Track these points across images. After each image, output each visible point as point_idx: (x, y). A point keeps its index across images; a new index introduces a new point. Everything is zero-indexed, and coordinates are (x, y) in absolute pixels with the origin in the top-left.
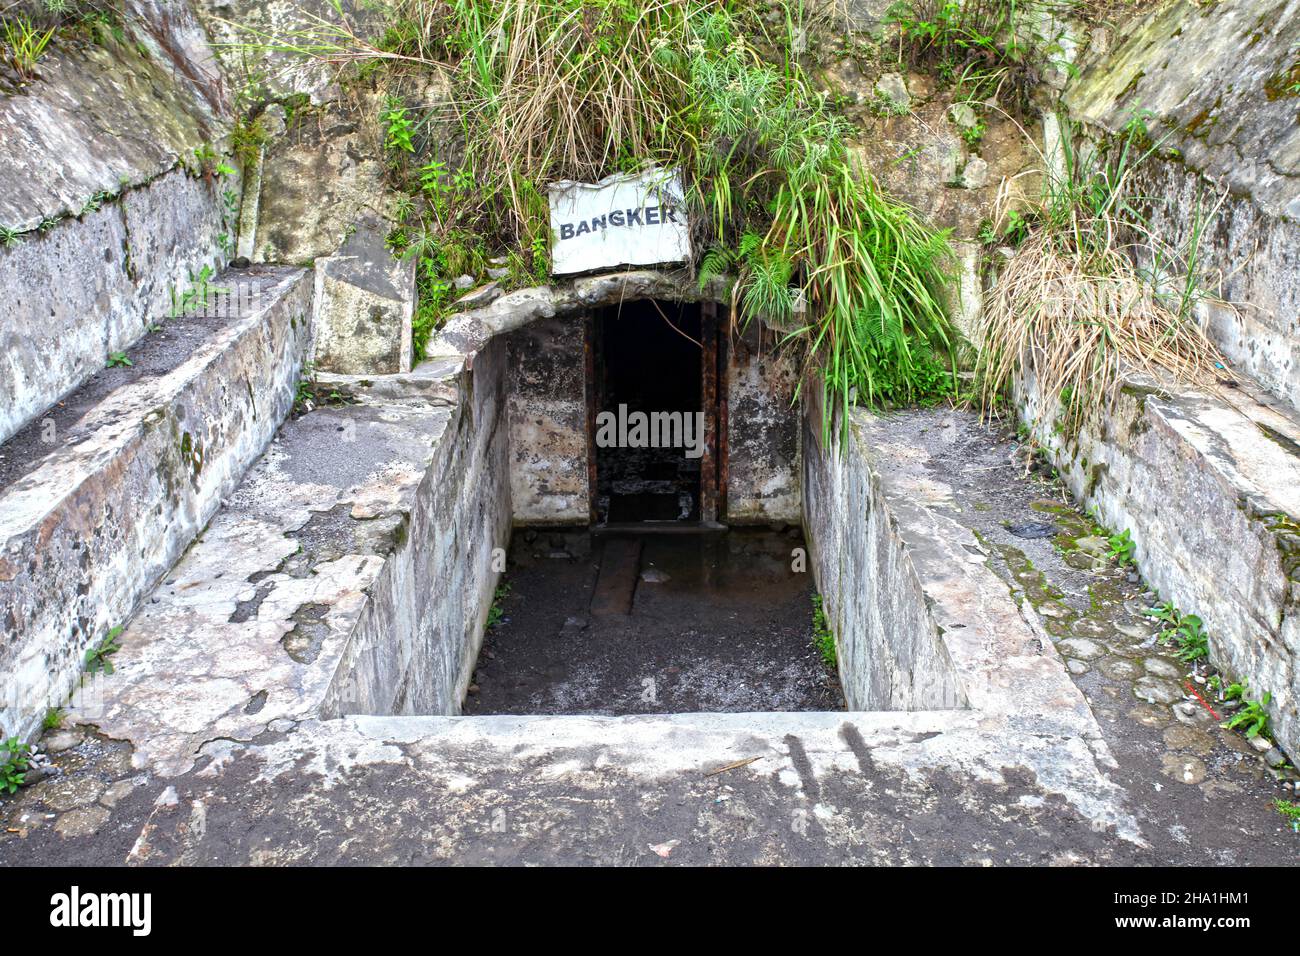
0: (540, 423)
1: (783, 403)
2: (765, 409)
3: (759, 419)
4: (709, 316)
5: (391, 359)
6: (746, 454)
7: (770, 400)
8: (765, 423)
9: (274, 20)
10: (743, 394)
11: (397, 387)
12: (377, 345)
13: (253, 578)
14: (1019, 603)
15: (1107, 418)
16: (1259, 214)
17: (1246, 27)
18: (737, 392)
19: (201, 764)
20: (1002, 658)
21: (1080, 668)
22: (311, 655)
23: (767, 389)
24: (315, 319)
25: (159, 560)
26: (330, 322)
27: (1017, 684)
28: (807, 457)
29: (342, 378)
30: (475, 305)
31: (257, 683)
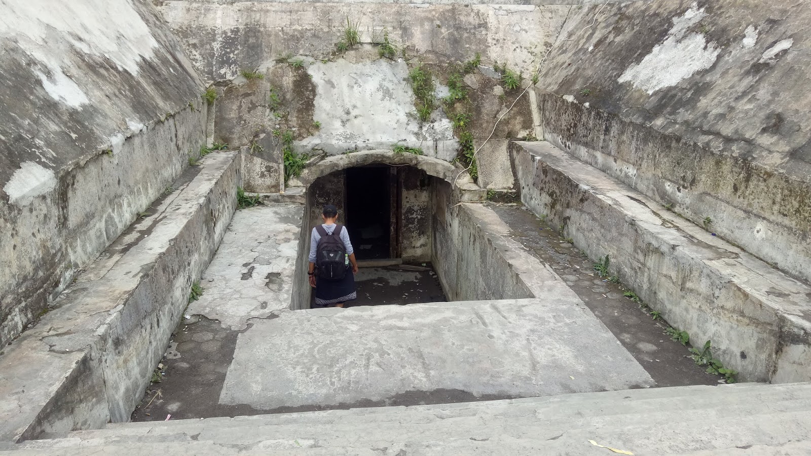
1: (424, 209)
2: (417, 212)
3: (414, 216)
4: (393, 174)
5: (276, 187)
6: (409, 230)
7: (419, 208)
8: (417, 217)
9: (215, 49)
10: (408, 206)
11: (280, 198)
12: (269, 181)
13: (245, 265)
14: (544, 265)
15: (569, 199)
16: (622, 122)
17: (608, 57)
18: (405, 205)
19: (250, 326)
20: (543, 282)
21: (571, 284)
22: (280, 290)
23: (418, 204)
24: (242, 171)
25: (206, 258)
26: (249, 172)
27: (550, 290)
28: (435, 230)
29: (255, 195)
30: (309, 165)
31: (261, 299)
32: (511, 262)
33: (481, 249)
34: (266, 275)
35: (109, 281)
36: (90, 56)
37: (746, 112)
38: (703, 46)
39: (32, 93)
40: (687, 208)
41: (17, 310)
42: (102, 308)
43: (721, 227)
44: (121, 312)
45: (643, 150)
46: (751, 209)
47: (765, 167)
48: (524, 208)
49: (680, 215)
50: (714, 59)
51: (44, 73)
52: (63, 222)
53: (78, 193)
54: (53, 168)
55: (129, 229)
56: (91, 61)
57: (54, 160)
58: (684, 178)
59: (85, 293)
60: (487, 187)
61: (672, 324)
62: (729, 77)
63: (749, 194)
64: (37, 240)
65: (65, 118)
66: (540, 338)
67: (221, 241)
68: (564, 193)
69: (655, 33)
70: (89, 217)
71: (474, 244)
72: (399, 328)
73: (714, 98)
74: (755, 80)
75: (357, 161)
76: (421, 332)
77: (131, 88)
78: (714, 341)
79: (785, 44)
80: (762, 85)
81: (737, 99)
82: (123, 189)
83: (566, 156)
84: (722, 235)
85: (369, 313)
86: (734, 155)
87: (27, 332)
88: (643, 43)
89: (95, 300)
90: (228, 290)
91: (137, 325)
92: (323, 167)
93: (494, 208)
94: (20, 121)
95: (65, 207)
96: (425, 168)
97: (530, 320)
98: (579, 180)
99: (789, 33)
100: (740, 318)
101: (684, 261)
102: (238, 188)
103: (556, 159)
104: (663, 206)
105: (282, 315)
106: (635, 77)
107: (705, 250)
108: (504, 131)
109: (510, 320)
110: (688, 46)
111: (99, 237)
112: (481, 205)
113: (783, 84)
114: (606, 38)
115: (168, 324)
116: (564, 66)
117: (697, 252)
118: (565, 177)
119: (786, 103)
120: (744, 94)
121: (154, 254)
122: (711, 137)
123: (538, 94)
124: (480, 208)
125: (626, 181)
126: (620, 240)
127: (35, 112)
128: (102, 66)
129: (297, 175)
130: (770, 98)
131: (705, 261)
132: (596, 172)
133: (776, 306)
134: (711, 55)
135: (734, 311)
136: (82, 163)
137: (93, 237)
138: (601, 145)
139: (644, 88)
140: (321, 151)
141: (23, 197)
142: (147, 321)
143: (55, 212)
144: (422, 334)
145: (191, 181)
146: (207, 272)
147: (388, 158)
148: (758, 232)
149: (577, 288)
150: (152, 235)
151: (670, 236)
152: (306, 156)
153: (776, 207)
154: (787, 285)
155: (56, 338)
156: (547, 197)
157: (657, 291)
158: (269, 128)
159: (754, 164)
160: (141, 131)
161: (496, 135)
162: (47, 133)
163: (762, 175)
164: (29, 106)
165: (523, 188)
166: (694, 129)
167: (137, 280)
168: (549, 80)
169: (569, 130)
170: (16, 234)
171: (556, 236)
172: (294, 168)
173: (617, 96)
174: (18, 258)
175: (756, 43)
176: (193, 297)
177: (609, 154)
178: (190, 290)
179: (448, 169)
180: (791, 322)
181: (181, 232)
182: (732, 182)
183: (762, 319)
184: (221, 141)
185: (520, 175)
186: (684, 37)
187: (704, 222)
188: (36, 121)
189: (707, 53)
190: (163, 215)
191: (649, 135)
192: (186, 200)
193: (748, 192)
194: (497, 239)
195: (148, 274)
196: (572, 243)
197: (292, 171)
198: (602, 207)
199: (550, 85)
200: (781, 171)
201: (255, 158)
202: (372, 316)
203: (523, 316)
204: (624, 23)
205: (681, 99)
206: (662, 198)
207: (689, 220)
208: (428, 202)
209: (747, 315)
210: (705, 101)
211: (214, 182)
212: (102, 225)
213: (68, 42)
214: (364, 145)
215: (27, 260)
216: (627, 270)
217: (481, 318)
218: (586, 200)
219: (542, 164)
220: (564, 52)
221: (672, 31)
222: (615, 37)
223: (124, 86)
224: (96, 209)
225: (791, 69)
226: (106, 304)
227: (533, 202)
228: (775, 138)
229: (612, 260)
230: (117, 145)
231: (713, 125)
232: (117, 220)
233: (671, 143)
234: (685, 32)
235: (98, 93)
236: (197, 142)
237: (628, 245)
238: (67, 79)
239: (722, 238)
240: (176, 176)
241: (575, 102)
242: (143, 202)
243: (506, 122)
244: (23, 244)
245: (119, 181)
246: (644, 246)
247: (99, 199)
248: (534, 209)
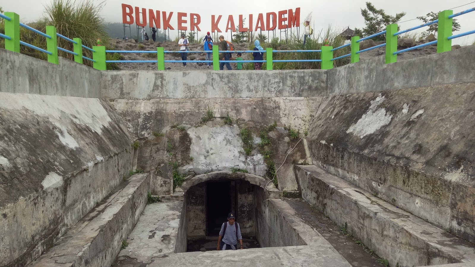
0: (194, 212)
1: (250, 205)
2: (246, 206)
5: (168, 192)
6: (242, 217)
7: (247, 204)
8: (247, 210)
9: (140, 122)
10: (241, 203)
11: (170, 197)
12: (165, 189)
13: (151, 232)
14: (313, 229)
15: (325, 193)
16: (349, 152)
17: (341, 121)
18: (240, 202)
19: (153, 261)
20: (312, 237)
21: (327, 238)
22: (169, 243)
23: (247, 202)
24: (151, 184)
25: (130, 228)
26: (154, 184)
27: (315, 241)
28: (257, 217)
29: (157, 196)
30: (187, 180)
31: (159, 248)
32: (295, 228)
33: (280, 223)
34: (162, 236)
35: (83, 233)
36: (80, 125)
37: (406, 144)
38: (385, 114)
39: (54, 142)
40: (384, 195)
41: (40, 243)
42: (80, 245)
43: (401, 203)
44: (89, 246)
45: (360, 166)
46: (412, 192)
47: (415, 170)
48: (303, 201)
49: (381, 199)
50: (390, 120)
51: (59, 132)
52: (64, 202)
53: (72, 188)
54: (62, 175)
55: (93, 210)
56: (80, 128)
57: (63, 172)
58: (380, 179)
59: (71, 239)
60: (283, 190)
61: (380, 256)
62: (397, 128)
63: (410, 185)
64: (52, 210)
65: (68, 153)
66: (309, 264)
67: (138, 220)
68: (323, 190)
69: (363, 109)
70: (75, 201)
71: (277, 221)
72: (233, 261)
73: (391, 138)
74: (408, 129)
75: (212, 177)
76: (245, 263)
77: (98, 140)
78: (400, 263)
79: (421, 112)
80: (412, 131)
81: (401, 138)
82: (91, 189)
83: (324, 172)
84: (401, 207)
85: (217, 254)
86: (401, 165)
87: (43, 256)
88: (357, 114)
89: (76, 241)
90: (141, 244)
91: (96, 256)
92: (194, 181)
93: (287, 201)
94: (49, 153)
95: (65, 195)
96: (249, 180)
97: (304, 256)
98: (330, 183)
99: (422, 107)
100: (410, 247)
101: (381, 220)
102: (148, 192)
103: (318, 174)
104: (373, 194)
105: (170, 256)
106: (354, 130)
107: (392, 215)
108: (291, 160)
109: (293, 256)
110: (378, 114)
111: (78, 212)
112: (280, 200)
113: (421, 130)
114: (340, 112)
115: (110, 259)
116: (320, 126)
117: (387, 215)
118: (322, 182)
119: (424, 139)
120: (404, 135)
121: (106, 221)
122: (390, 157)
123: (308, 141)
124: (280, 201)
125: (354, 183)
126: (351, 213)
127: (55, 150)
128: (85, 130)
129: (180, 185)
130: (416, 137)
131: (391, 219)
132: (339, 179)
133: (424, 239)
134: (389, 118)
135: (406, 244)
136: (75, 174)
137: (76, 212)
138: (340, 165)
139: (359, 135)
140: (193, 172)
141: (49, 188)
142: (101, 254)
143: (61, 197)
144: (245, 264)
145: (124, 188)
146: (131, 235)
147: (229, 175)
148: (417, 204)
149: (330, 240)
150: (104, 213)
151: (374, 208)
152: (185, 175)
153: (423, 190)
154: (432, 229)
155: (58, 257)
156: (315, 194)
157: (371, 239)
158: (166, 161)
159: (410, 169)
160: (102, 161)
161: (287, 162)
162: (60, 160)
163: (415, 175)
164: (53, 147)
165: (303, 190)
166: (382, 154)
167: (97, 232)
168: (313, 134)
169: (324, 158)
170: (44, 205)
171: (321, 215)
172: (179, 181)
173: (346, 140)
174: (44, 217)
175: (408, 112)
176: (123, 247)
177: (345, 169)
178: (121, 243)
179: (262, 180)
180: (432, 246)
181: (119, 211)
182: (402, 179)
183: (419, 246)
184: (140, 168)
185: (300, 183)
186: (376, 110)
187: (392, 201)
188: (56, 154)
189: (386, 117)
190: (110, 203)
191: (362, 158)
192: (122, 196)
193: (410, 183)
194: (288, 216)
195: (102, 229)
196: (329, 218)
197: (177, 183)
198: (341, 196)
199: (313, 136)
200: (423, 171)
201: (158, 177)
202: (218, 255)
203: (300, 254)
204: (348, 104)
205: (376, 139)
206: (372, 190)
207: (385, 201)
208: (252, 200)
209: (412, 245)
210: (387, 140)
211: (136, 188)
212: (80, 206)
213: (70, 119)
214: (216, 168)
215: (47, 219)
216: (356, 229)
217: (277, 255)
218: (333, 193)
219: (311, 176)
220: (320, 119)
221: (371, 107)
222: (344, 111)
223: (95, 140)
224: (79, 198)
225: (424, 123)
226: (82, 243)
227: (308, 197)
228: (419, 156)
229: (349, 225)
230: (91, 167)
231: (391, 151)
232: (87, 205)
233: (373, 161)
234: (376, 108)
235: (83, 142)
236: (128, 169)
237: (355, 215)
238: (69, 135)
239: (402, 209)
240: (117, 185)
241: (326, 144)
242: (100, 197)
243: (292, 155)
244: (46, 211)
245: (90, 185)
246: (362, 214)
247: (80, 193)
248: (309, 201)
